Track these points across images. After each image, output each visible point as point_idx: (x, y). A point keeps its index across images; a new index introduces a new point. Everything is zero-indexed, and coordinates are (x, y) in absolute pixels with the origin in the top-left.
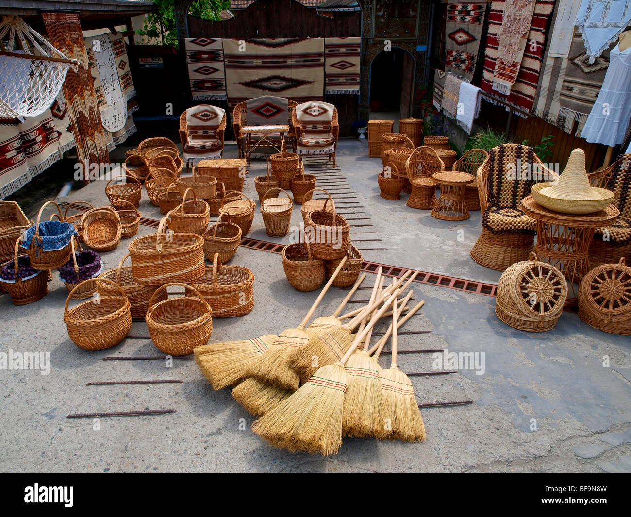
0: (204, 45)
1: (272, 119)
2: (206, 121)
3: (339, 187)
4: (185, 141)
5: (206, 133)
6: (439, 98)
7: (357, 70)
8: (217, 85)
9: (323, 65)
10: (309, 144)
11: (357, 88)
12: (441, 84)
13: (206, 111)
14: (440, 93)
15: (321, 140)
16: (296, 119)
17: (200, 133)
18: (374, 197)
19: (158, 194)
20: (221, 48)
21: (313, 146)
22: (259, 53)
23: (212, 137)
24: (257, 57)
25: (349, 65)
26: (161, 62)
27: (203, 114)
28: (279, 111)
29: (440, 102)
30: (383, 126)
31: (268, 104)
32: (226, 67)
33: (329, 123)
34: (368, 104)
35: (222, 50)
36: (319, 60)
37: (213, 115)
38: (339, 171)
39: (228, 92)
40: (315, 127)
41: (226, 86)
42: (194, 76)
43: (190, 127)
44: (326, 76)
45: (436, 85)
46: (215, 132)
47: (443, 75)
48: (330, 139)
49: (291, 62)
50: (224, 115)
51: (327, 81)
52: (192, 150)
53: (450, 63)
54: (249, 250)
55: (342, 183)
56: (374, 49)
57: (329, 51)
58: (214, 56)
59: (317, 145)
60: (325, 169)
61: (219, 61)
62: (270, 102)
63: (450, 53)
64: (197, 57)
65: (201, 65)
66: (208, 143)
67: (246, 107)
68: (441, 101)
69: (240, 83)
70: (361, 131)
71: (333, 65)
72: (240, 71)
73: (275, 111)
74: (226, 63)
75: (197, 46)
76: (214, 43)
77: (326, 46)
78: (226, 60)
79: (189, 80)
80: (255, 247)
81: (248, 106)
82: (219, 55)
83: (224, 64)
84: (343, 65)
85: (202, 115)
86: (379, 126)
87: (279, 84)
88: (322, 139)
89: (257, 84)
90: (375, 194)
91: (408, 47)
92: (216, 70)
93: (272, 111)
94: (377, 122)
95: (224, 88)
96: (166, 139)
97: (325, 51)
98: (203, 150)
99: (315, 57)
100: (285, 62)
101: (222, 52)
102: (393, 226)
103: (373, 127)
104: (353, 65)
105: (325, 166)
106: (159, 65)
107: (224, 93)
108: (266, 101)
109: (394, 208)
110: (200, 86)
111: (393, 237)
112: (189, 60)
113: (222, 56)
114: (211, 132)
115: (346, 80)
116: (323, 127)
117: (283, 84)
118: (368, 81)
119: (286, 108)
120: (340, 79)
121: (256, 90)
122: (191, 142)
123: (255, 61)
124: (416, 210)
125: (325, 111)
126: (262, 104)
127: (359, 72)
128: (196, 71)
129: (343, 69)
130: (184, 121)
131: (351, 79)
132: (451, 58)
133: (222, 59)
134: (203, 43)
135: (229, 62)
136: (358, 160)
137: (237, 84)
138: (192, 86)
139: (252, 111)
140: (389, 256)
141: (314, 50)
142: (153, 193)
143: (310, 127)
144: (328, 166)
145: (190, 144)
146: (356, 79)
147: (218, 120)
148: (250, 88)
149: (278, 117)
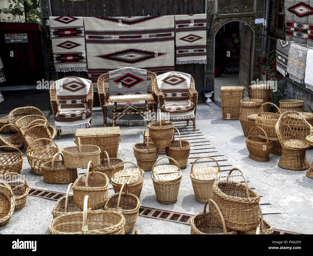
0: (67, 23)
1: (133, 88)
2: (74, 91)
3: (207, 151)
4: (56, 111)
5: (74, 102)
6: (283, 64)
7: (203, 42)
8: (78, 58)
9: (174, 39)
10: (172, 111)
11: (204, 58)
12: (284, 52)
13: (74, 82)
14: (284, 60)
15: (182, 107)
16: (158, 88)
17: (69, 102)
18: (244, 159)
19: (40, 163)
20: (83, 25)
21: (175, 112)
22: (117, 29)
23: (81, 106)
24: (115, 33)
25: (196, 38)
26: (26, 37)
27: (71, 84)
28: (139, 80)
29: (284, 68)
30: (235, 91)
31: (128, 75)
32: (87, 41)
33: (187, 90)
34: (213, 72)
35: (84, 27)
36: (170, 35)
37: (81, 86)
38: (200, 134)
39: (88, 64)
40: (174, 95)
41: (86, 59)
42: (57, 50)
43: (60, 97)
44: (176, 48)
45: (279, 53)
46: (82, 102)
47: (286, 44)
48: (190, 105)
49: (145, 36)
50: (91, 86)
51: (177, 53)
52: (62, 118)
53: (291, 33)
54: (144, 219)
55: (208, 147)
56: (217, 23)
57: (179, 26)
58: (75, 32)
59: (179, 111)
60: (186, 133)
61: (80, 36)
62: (131, 73)
63: (290, 24)
64: (60, 33)
65: (64, 40)
66: (78, 112)
67: (108, 77)
68: (286, 68)
69: (99, 56)
70: (208, 95)
71: (182, 39)
72: (100, 46)
73: (135, 80)
74: (87, 38)
75: (61, 23)
76: (76, 21)
77: (176, 22)
78: (87, 36)
79: (52, 54)
80: (150, 215)
81: (111, 77)
82: (80, 32)
83: (85, 39)
84: (191, 38)
85: (71, 86)
86: (231, 92)
87: (134, 56)
88: (182, 105)
89: (115, 57)
90: (244, 156)
91: (247, 20)
92: (78, 45)
93: (132, 80)
94: (229, 88)
95: (85, 61)
96: (34, 107)
97: (175, 27)
98: (73, 118)
99: (166, 32)
100: (140, 37)
101: (83, 29)
102: (275, 189)
103: (226, 93)
104: (200, 38)
105: (185, 130)
106: (23, 40)
107: (84, 65)
108: (127, 72)
109: (268, 170)
110: (63, 58)
111: (280, 201)
112: (52, 36)
113: (83, 32)
114: (79, 102)
115: (194, 51)
116: (182, 95)
117: (139, 56)
118: (212, 52)
119: (144, 78)
120: (189, 50)
121: (114, 62)
122: (62, 111)
123: (113, 36)
124: (289, 171)
125: (183, 80)
126: (123, 75)
127: (205, 44)
128: (60, 46)
129: (191, 42)
130: (54, 92)
131: (199, 50)
132: (292, 29)
133: (83, 35)
134: (66, 21)
135: (90, 37)
136: (213, 122)
137: (96, 56)
138: (55, 59)
139: (114, 81)
140: (286, 221)
141: (166, 26)
142: (36, 162)
143: (169, 95)
144: (188, 129)
145: (61, 113)
146: (203, 50)
147: (86, 90)
148: (109, 61)
149: (138, 86)
